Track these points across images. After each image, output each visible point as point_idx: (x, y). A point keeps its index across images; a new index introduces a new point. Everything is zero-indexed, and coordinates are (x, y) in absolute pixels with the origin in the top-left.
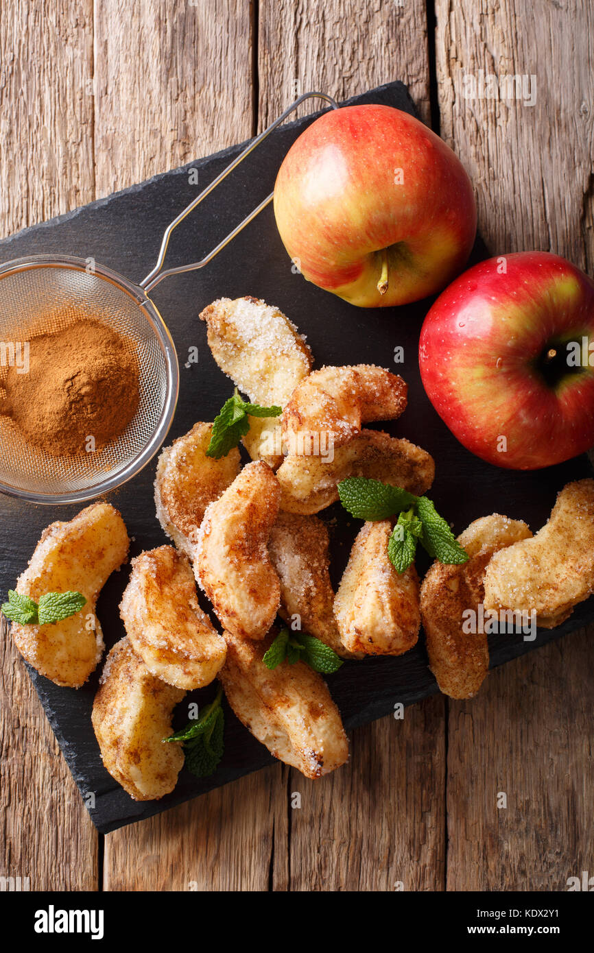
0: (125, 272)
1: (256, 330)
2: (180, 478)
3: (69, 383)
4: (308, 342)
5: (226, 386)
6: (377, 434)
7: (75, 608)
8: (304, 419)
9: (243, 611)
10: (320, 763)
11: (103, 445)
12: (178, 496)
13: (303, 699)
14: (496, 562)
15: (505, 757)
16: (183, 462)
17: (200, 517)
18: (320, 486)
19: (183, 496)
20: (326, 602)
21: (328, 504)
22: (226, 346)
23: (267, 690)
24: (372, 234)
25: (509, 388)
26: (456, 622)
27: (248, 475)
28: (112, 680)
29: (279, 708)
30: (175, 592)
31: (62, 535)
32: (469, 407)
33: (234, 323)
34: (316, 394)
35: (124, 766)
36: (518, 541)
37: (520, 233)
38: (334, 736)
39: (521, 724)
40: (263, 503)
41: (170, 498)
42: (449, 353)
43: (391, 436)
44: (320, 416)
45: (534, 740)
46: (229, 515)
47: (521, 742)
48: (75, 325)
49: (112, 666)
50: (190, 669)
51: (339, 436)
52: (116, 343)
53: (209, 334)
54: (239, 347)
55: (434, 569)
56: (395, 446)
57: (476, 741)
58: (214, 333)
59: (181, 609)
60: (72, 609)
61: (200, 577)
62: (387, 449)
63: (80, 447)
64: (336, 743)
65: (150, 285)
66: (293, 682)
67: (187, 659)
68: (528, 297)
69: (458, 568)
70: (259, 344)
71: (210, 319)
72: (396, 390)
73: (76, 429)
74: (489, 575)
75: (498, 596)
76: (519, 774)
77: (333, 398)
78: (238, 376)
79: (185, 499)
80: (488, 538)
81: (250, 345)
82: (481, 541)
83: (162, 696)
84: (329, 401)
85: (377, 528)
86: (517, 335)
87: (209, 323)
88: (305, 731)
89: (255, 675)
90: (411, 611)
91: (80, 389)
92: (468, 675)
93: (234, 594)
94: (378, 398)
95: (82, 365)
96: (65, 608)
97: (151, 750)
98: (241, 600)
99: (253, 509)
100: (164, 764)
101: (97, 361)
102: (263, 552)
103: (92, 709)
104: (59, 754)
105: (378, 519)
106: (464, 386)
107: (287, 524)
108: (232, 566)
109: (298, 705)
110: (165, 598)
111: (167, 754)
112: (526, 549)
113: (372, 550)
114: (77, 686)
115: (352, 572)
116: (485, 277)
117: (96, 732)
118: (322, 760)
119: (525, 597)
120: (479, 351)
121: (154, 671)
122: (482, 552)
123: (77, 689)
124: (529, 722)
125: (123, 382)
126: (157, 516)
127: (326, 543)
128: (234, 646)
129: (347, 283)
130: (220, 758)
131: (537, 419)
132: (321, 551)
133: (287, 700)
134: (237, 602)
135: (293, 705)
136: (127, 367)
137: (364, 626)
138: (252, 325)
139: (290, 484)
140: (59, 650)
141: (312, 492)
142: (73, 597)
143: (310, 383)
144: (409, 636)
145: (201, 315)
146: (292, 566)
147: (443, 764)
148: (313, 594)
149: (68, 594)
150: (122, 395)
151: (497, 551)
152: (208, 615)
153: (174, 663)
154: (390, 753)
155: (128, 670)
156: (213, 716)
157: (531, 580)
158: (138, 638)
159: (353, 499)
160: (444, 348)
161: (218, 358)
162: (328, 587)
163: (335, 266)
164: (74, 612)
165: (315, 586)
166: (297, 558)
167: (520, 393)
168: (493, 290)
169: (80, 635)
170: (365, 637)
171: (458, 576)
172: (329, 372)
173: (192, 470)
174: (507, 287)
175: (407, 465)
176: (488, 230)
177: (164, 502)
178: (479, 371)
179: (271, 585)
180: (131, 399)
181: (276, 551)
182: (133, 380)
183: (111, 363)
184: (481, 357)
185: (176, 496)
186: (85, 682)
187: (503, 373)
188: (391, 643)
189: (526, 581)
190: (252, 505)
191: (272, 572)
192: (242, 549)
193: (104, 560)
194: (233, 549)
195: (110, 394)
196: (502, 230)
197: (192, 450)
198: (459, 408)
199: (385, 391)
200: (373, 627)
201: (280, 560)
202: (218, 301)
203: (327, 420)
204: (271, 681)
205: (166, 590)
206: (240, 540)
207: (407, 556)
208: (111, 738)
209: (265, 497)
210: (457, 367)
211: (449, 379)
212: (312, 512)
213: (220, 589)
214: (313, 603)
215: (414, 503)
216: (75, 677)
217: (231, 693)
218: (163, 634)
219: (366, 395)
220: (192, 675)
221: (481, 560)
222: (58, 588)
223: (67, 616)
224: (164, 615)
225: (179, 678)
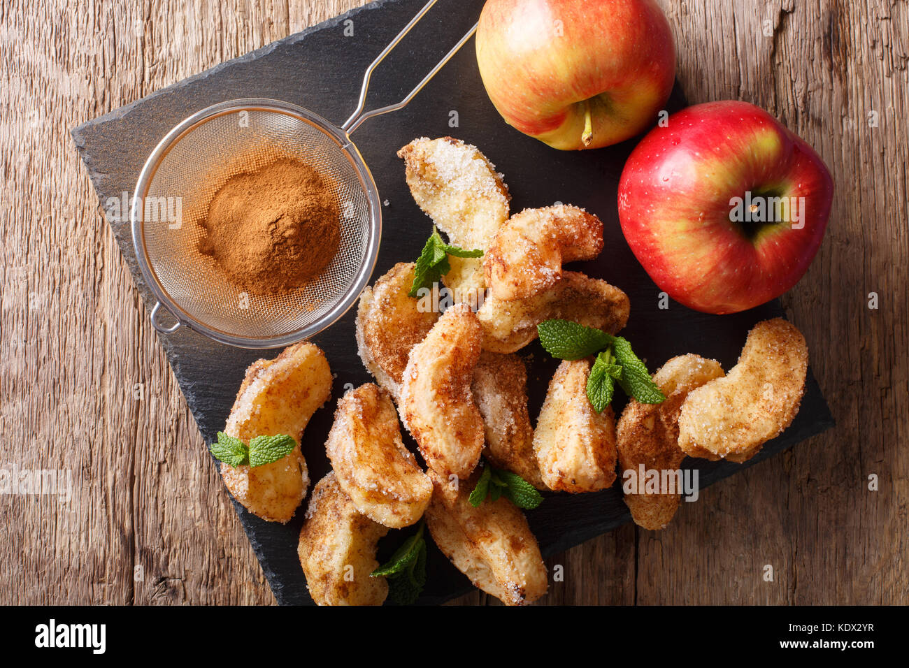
0: (323, 109)
1: (455, 171)
2: (384, 319)
3: (273, 226)
4: (505, 180)
5: (425, 224)
6: (576, 275)
7: (285, 451)
8: (508, 266)
9: (450, 453)
10: (523, 595)
11: (305, 284)
12: (382, 338)
13: (505, 533)
14: (691, 403)
15: (692, 580)
16: (387, 304)
17: (404, 360)
18: (520, 326)
19: (387, 337)
20: (526, 438)
21: (527, 343)
22: (425, 185)
23: (471, 526)
24: (578, 87)
25: (711, 242)
26: (651, 458)
27: (451, 318)
28: (319, 516)
29: (482, 543)
30: (380, 431)
31: (269, 378)
32: (670, 258)
33: (434, 163)
34: (519, 239)
35: (333, 600)
36: (711, 380)
37: (711, 68)
38: (535, 568)
39: (708, 549)
40: (467, 346)
41: (375, 340)
42: (652, 205)
43: (589, 277)
44: (524, 263)
45: (720, 564)
46: (435, 360)
47: (708, 566)
48: (274, 163)
49: (319, 503)
50: (399, 509)
51: (542, 283)
52: (316, 182)
53: (408, 172)
54: (438, 186)
55: (630, 408)
56: (593, 287)
57: (665, 566)
58: (413, 171)
59: (387, 449)
60: (282, 452)
61: (407, 420)
62: (586, 290)
63: (282, 287)
64: (537, 576)
65: (351, 128)
66: (495, 517)
67: (396, 500)
68: (731, 153)
69: (654, 406)
70: (459, 185)
71: (409, 158)
72: (593, 231)
73: (279, 269)
74: (685, 415)
75: (693, 436)
76: (705, 597)
77: (535, 244)
78: (437, 215)
79: (389, 340)
80: (683, 378)
81: (449, 186)
82: (676, 380)
83: (368, 531)
84: (531, 247)
85: (575, 367)
86: (720, 191)
87: (408, 162)
88: (508, 566)
89: (459, 511)
90: (609, 450)
91: (284, 232)
92: (662, 508)
93: (441, 438)
94: (577, 240)
95: (284, 207)
96: (275, 451)
97: (358, 583)
98: (448, 443)
99: (457, 352)
100: (370, 596)
101: (300, 202)
102: (467, 394)
103: (298, 543)
104: (264, 583)
105: (575, 358)
106: (666, 237)
107: (488, 363)
108: (439, 410)
109: (500, 540)
110: (372, 439)
111: (373, 586)
112: (719, 389)
113: (571, 389)
114: (284, 521)
115: (550, 408)
116: (688, 131)
117: (302, 565)
118: (525, 593)
119: (719, 436)
120: (683, 206)
121: (362, 511)
122: (677, 392)
123: (284, 524)
124: (715, 548)
125: (324, 222)
126: (359, 354)
127: (524, 380)
128: (439, 485)
129: (550, 130)
130: (423, 587)
131: (736, 270)
132: (520, 387)
133: (490, 535)
134: (444, 445)
135: (496, 539)
136: (328, 207)
137: (568, 469)
138: (452, 166)
139: (491, 325)
140: (268, 488)
141: (512, 331)
142: (284, 440)
143: (513, 228)
144: (610, 477)
145: (400, 153)
146: (494, 405)
147: (633, 588)
148: (514, 432)
149: (279, 437)
150: (324, 234)
151: (691, 391)
152: (413, 454)
153: (382, 503)
154: (583, 577)
155: (335, 507)
156: (416, 549)
157: (725, 419)
158: (346, 478)
159: (552, 340)
160: (647, 200)
161: (417, 196)
162: (527, 424)
163: (539, 115)
164: (284, 455)
165: (516, 424)
166: (499, 397)
167: (721, 245)
168: (698, 146)
169: (287, 473)
170: (568, 479)
171: (654, 414)
172: (529, 214)
173: (395, 312)
174: (711, 143)
175: (603, 305)
176: (680, 65)
177: (368, 343)
178: (682, 225)
179: (476, 426)
180: (332, 239)
181: (479, 391)
182: (334, 220)
183: (313, 204)
184: (684, 211)
185: (380, 337)
186: (292, 517)
187: (705, 228)
188: (593, 485)
189: (719, 421)
190: (456, 349)
191: (476, 413)
192: (448, 392)
193: (308, 398)
194: (440, 394)
195: (313, 235)
196: (694, 65)
197: (395, 292)
198: (661, 258)
199: (583, 233)
200: (577, 470)
201: (483, 400)
202: (417, 140)
203: (531, 267)
204: (474, 518)
205: (372, 430)
206: (446, 384)
207: (606, 395)
208: (320, 574)
209: (468, 340)
210: (660, 219)
211: (652, 231)
212: (511, 351)
213: (428, 433)
214: (514, 440)
215: (610, 342)
216: (283, 513)
217: (434, 527)
218: (373, 477)
219: (565, 238)
220: (401, 515)
221: (675, 399)
222: (266, 428)
223: (278, 459)
224: (372, 457)
225: (387, 517)
